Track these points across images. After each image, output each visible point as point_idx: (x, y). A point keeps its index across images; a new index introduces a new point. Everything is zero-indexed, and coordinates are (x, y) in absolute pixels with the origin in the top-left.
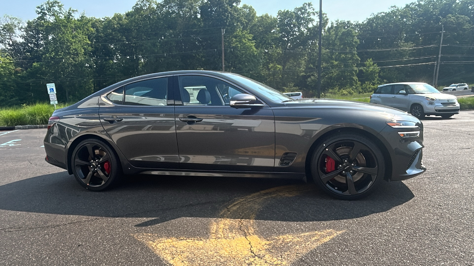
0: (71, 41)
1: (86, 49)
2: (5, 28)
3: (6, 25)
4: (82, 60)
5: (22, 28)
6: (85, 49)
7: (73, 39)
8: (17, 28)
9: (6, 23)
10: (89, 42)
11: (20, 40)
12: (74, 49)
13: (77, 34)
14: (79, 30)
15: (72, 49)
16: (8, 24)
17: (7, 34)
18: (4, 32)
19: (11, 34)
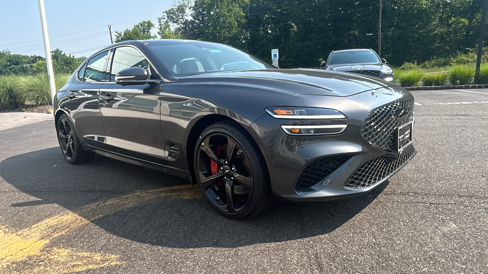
0: (226, 15)
1: (240, 21)
2: (178, 9)
3: (179, 6)
4: (235, 33)
5: (191, 7)
6: (238, 21)
7: (228, 13)
8: (187, 8)
9: (180, 5)
10: (244, 14)
11: (190, 18)
12: (228, 23)
13: (232, 8)
14: (234, 3)
15: (227, 23)
16: (181, 5)
17: (180, 15)
18: (178, 13)
19: (183, 14)
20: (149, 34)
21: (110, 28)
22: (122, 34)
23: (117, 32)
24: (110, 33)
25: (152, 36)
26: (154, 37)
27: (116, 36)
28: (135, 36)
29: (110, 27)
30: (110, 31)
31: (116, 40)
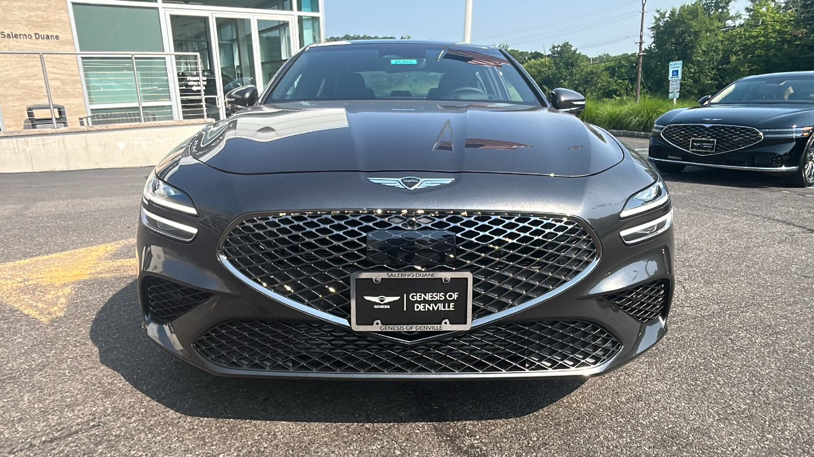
20: (725, 11)
21: (643, 5)
22: (667, 15)
23: (658, 11)
24: (643, 13)
25: (731, 14)
26: (734, 17)
27: (655, 17)
28: (690, 17)
29: (644, 3)
30: (643, 10)
31: (653, 25)
